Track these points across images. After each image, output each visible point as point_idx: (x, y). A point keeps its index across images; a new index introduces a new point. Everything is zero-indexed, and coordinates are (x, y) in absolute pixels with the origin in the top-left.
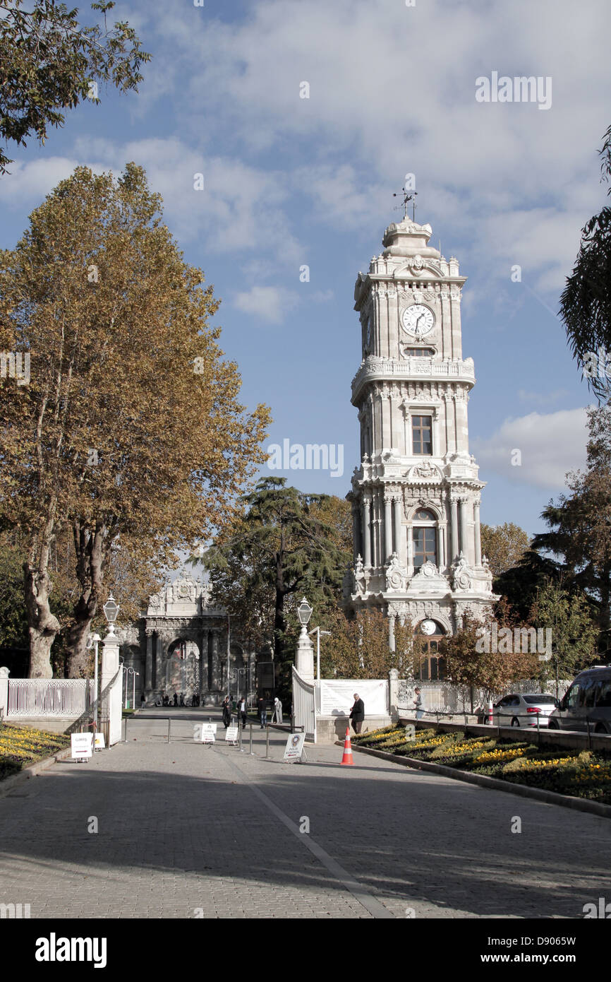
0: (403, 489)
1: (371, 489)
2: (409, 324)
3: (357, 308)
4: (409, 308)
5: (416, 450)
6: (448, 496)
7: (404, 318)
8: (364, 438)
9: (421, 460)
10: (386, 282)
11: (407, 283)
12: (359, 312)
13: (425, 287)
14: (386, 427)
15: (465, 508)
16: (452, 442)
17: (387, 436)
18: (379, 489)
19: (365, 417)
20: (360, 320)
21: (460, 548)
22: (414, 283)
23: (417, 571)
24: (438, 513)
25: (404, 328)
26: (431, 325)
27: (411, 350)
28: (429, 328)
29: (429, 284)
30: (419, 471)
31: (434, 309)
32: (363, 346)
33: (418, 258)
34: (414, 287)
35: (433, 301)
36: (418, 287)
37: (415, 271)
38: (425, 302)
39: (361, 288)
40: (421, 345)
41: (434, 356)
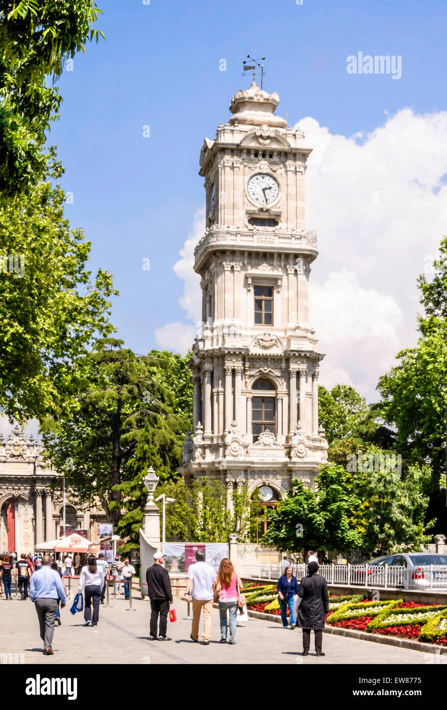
0: (244, 359)
1: (212, 358)
2: (254, 194)
3: (203, 173)
4: (255, 178)
5: (258, 320)
6: (288, 366)
7: (249, 187)
8: (206, 307)
9: (262, 330)
10: (232, 151)
11: (253, 152)
12: (204, 178)
13: (271, 156)
14: (228, 297)
15: (303, 380)
16: (293, 313)
17: (229, 306)
18: (220, 359)
19: (207, 285)
20: (205, 186)
21: (298, 419)
22: (260, 153)
23: (255, 439)
24: (277, 383)
25: (248, 197)
26: (276, 196)
27: (254, 221)
28: (274, 198)
29: (275, 154)
30: (259, 342)
31: (279, 180)
32: (208, 213)
33: (265, 127)
34: (260, 157)
35: (279, 171)
36: (264, 156)
37: (261, 140)
38: (270, 172)
39: (206, 154)
40: (265, 216)
41: (277, 227)
